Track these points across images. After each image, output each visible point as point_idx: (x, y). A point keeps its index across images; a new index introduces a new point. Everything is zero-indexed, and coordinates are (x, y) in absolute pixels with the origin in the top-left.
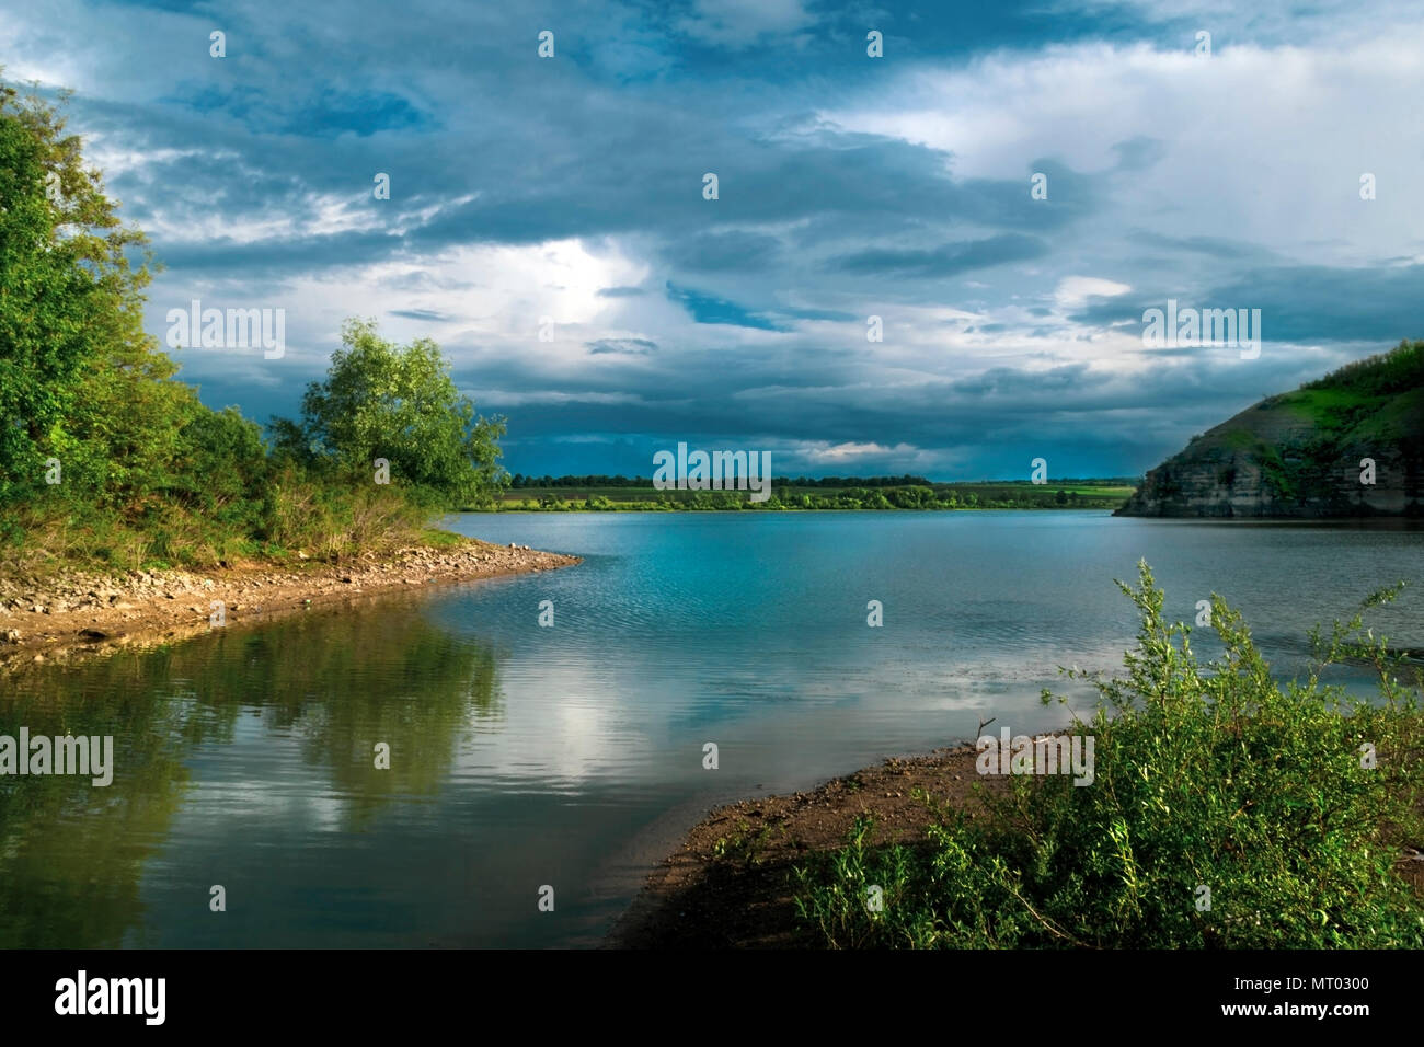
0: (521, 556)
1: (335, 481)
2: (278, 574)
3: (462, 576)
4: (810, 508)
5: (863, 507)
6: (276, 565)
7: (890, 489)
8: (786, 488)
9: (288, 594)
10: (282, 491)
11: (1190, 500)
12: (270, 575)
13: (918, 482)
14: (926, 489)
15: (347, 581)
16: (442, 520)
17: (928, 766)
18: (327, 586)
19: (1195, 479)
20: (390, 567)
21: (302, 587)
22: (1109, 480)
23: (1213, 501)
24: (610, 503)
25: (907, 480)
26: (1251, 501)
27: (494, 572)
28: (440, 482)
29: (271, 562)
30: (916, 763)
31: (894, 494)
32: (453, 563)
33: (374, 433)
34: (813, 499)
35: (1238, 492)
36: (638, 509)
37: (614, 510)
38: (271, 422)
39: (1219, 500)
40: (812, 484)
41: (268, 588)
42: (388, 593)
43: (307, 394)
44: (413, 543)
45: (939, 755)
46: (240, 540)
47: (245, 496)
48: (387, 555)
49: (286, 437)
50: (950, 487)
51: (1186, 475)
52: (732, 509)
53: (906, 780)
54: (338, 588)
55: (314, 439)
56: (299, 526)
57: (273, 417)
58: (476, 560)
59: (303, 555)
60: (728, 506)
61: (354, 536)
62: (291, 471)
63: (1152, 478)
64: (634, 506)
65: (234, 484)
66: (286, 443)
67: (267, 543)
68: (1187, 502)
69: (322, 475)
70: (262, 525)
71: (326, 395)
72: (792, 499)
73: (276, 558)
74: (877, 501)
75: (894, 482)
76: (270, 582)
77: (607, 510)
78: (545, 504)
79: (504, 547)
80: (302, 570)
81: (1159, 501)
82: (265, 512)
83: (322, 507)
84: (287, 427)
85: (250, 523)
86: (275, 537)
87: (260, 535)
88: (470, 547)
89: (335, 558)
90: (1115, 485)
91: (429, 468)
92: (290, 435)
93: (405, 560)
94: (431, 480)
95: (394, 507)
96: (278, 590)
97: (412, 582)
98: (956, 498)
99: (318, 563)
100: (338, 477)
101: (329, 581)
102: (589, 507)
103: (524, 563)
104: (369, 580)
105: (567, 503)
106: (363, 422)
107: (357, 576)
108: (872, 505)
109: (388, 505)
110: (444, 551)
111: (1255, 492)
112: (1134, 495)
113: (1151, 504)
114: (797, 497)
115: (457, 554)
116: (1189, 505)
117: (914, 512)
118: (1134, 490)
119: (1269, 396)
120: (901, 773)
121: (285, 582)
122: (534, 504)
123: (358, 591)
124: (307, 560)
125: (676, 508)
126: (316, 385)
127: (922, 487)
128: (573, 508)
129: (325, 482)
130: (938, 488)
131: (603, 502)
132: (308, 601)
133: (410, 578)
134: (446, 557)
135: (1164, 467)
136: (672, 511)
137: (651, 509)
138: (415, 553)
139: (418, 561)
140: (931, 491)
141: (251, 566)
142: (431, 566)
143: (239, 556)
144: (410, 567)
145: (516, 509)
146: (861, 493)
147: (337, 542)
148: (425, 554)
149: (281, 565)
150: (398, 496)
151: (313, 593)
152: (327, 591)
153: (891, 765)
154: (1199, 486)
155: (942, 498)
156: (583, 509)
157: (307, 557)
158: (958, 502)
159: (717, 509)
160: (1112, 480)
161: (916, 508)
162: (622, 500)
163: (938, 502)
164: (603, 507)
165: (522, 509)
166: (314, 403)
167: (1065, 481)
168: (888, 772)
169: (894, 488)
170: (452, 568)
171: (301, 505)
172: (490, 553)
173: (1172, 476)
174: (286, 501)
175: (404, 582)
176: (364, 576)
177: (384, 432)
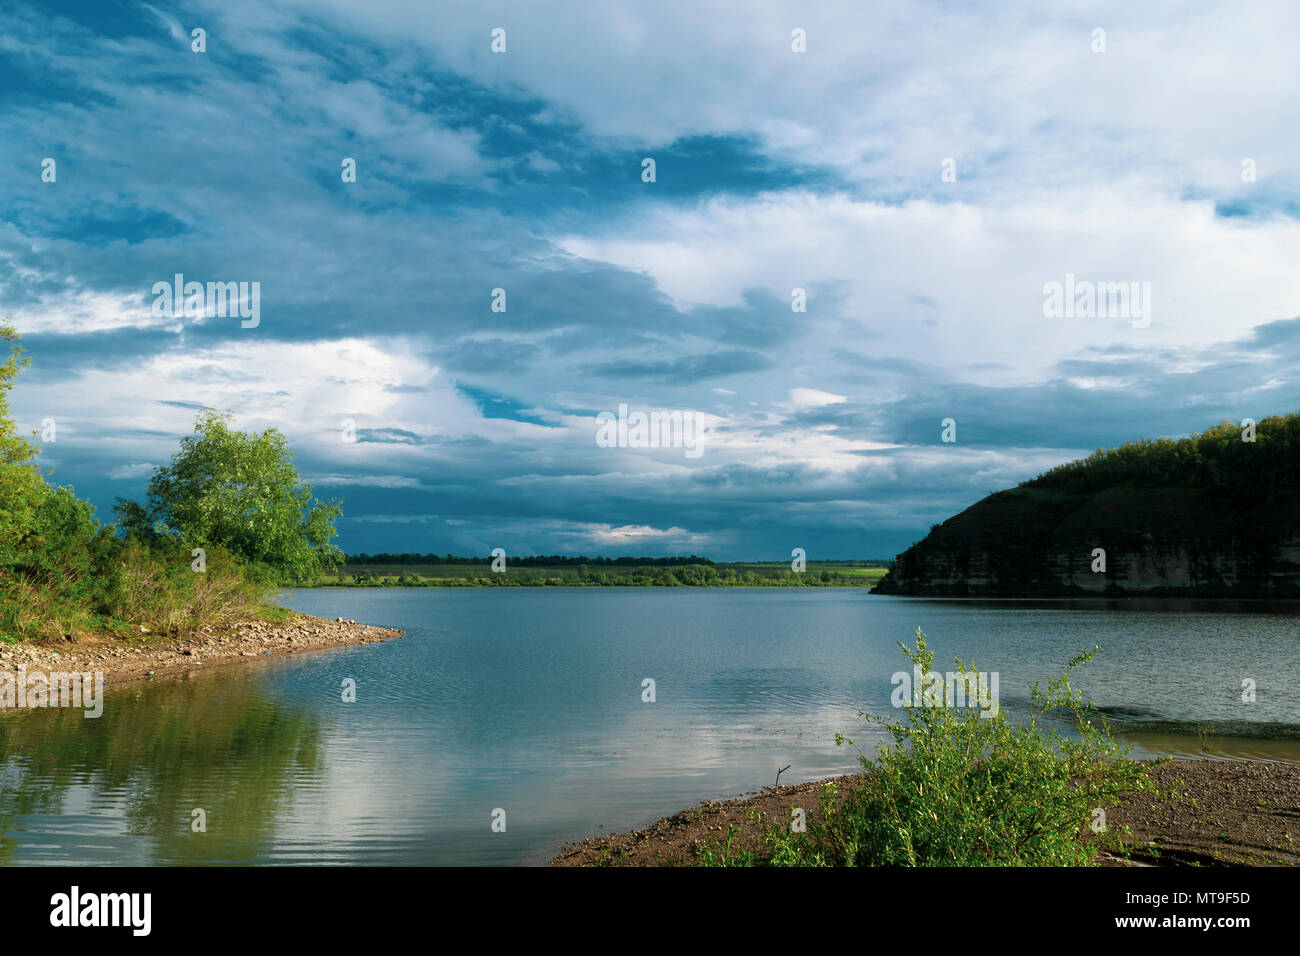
0: (349, 629)
1: (178, 559)
2: (121, 647)
3: (295, 649)
4: (606, 584)
5: (654, 584)
6: (118, 638)
7: (678, 568)
8: (585, 566)
9: (132, 666)
10: (128, 568)
11: (933, 581)
12: (114, 649)
13: (702, 561)
14: (709, 568)
15: (188, 653)
16: (275, 596)
17: (739, 806)
18: (167, 659)
19: (937, 562)
20: (227, 640)
21: (145, 659)
22: (864, 562)
23: (951, 582)
24: (422, 579)
25: (693, 560)
26: (983, 582)
27: (325, 644)
28: (275, 560)
29: (114, 636)
30: (728, 805)
31: (681, 572)
32: (287, 636)
33: (217, 514)
34: (610, 577)
35: (973, 574)
36: (448, 585)
37: (425, 586)
38: (117, 504)
39: (957, 580)
40: (609, 563)
41: (112, 661)
42: (227, 665)
43: (154, 478)
44: (248, 618)
45: (746, 798)
46: (84, 615)
47: (92, 574)
48: (223, 629)
49: (131, 516)
50: (731, 566)
51: (929, 558)
52: (536, 585)
53: (722, 818)
54: (179, 660)
55: (158, 518)
56: (142, 603)
57: (119, 499)
58: (307, 633)
59: (144, 630)
60: (532, 582)
61: (193, 612)
62: (135, 549)
63: (901, 560)
64: (444, 583)
65: (83, 562)
66: (131, 523)
67: (110, 619)
68: (930, 582)
69: (165, 553)
70: (108, 600)
71: (172, 479)
72: (591, 576)
73: (119, 632)
74: (666, 579)
75: (681, 561)
76: (114, 655)
77: (419, 586)
78: (359, 580)
79: (332, 621)
80: (143, 643)
81: (907, 581)
82: (109, 589)
83: (165, 582)
84: (134, 509)
85: (94, 599)
86: (119, 612)
87: (104, 611)
88: (301, 622)
89: (175, 632)
90: (871, 567)
91: (267, 547)
92: (135, 516)
93: (241, 633)
94: (268, 559)
95: (234, 583)
96: (121, 663)
97: (248, 654)
98: (736, 576)
99: (158, 637)
100: (180, 556)
101: (170, 654)
102: (402, 583)
103: (352, 636)
104: (209, 652)
105: (382, 579)
106: (207, 505)
107: (197, 649)
108: (661, 582)
109: (228, 581)
110: (278, 624)
111: (985, 574)
112: (887, 575)
113: (901, 583)
114: (595, 574)
115: (289, 628)
116: (932, 584)
117: (701, 589)
118: (887, 571)
119: (994, 492)
120: (717, 812)
121: (128, 655)
122: (349, 579)
123: (198, 663)
124: (148, 634)
125: (484, 584)
126: (163, 470)
127: (706, 566)
128: (386, 583)
129: (168, 560)
130: (721, 567)
131: (415, 578)
132: (152, 673)
133: (247, 650)
134: (279, 630)
135: (911, 551)
136: (481, 587)
137: (461, 585)
138: (250, 627)
139: (253, 635)
140: (713, 570)
141: (95, 640)
142: (265, 639)
143: (84, 631)
144: (246, 640)
145: (331, 585)
146: (653, 571)
147: (177, 617)
148: (259, 628)
149: (124, 638)
150: (237, 573)
151: (156, 665)
152: (169, 663)
153: (708, 806)
154: (940, 568)
155: (723, 577)
156: (396, 585)
157: (148, 631)
158: (737, 580)
159: (522, 585)
160: (868, 562)
161: (701, 585)
162: (433, 576)
163: (720, 580)
164: (415, 582)
165: (337, 585)
166: (161, 486)
167: (828, 562)
168: (706, 812)
169: (682, 567)
170: (285, 641)
171: (146, 582)
172: (320, 627)
173: (918, 559)
174: (129, 577)
175: (242, 654)
176: (203, 649)
177: (226, 514)
